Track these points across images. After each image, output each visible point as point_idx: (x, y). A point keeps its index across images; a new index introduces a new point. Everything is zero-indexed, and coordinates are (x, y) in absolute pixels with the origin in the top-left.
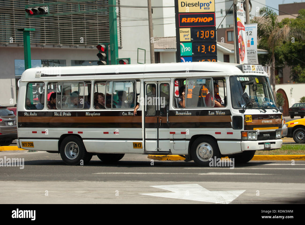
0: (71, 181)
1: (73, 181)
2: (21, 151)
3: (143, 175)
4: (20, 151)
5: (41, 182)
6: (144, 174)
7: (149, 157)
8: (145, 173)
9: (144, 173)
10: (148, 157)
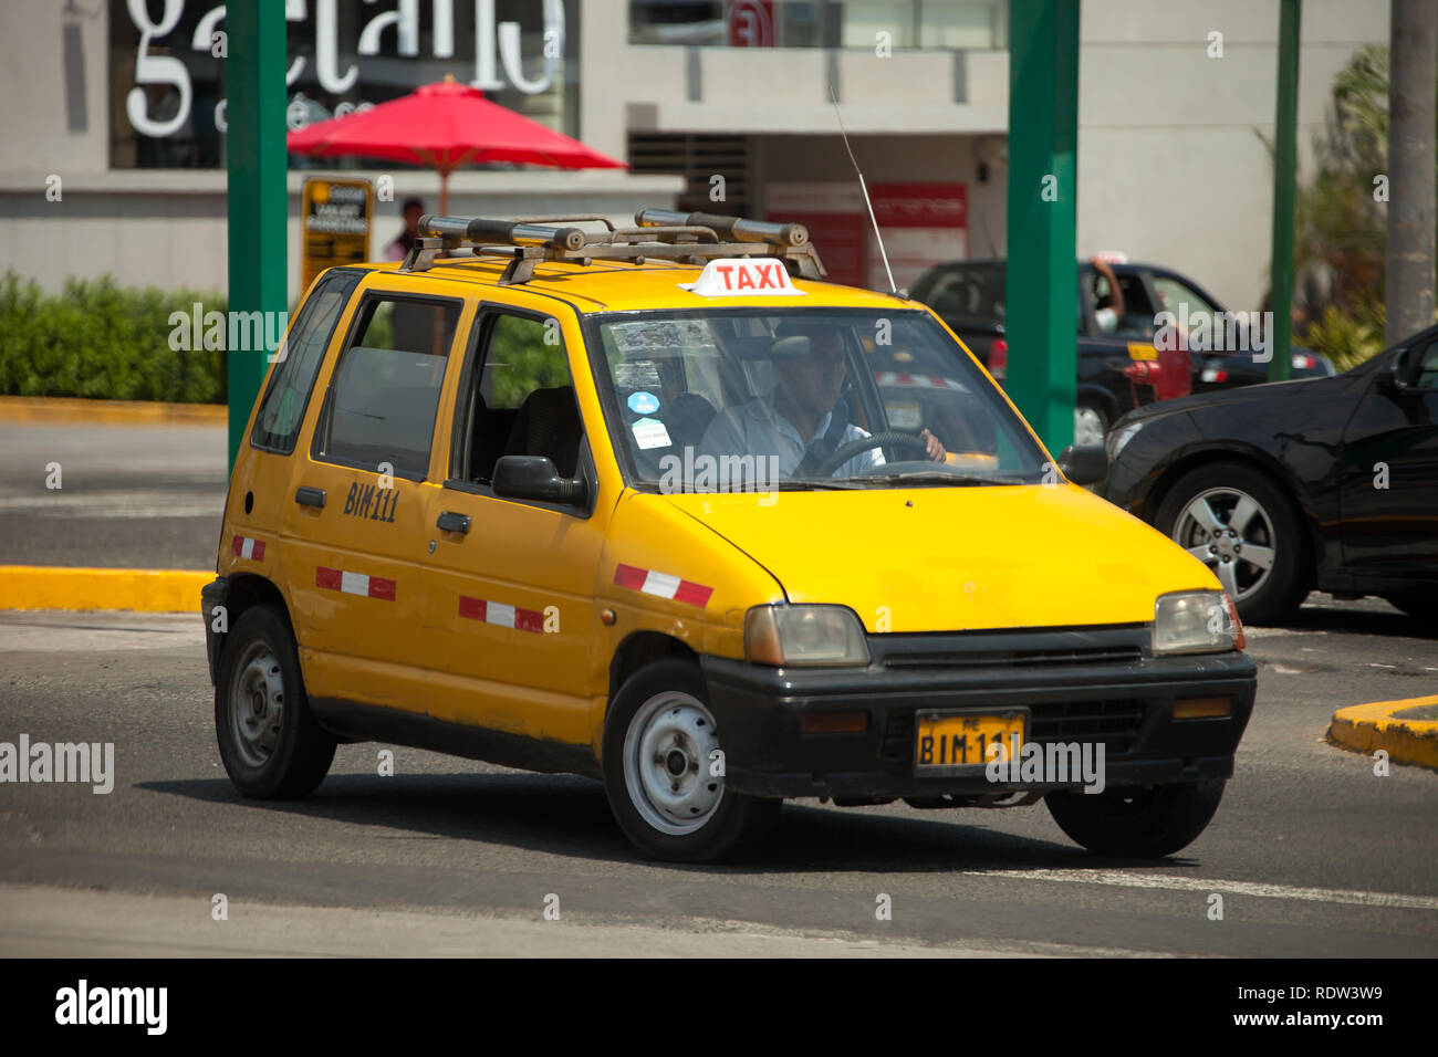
0: (614, 922)
1: (642, 922)
2: (151, 620)
3: (1288, 903)
4: (134, 620)
5: (348, 911)
6: (1304, 903)
7: (1338, 734)
8: (1312, 894)
9: (1296, 893)
10: (1332, 738)
